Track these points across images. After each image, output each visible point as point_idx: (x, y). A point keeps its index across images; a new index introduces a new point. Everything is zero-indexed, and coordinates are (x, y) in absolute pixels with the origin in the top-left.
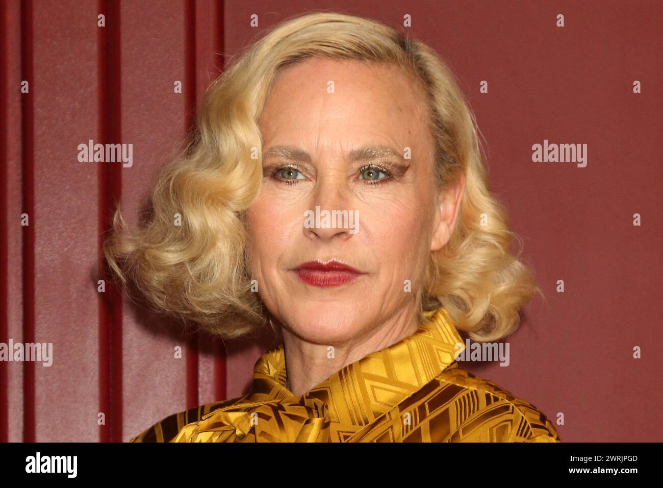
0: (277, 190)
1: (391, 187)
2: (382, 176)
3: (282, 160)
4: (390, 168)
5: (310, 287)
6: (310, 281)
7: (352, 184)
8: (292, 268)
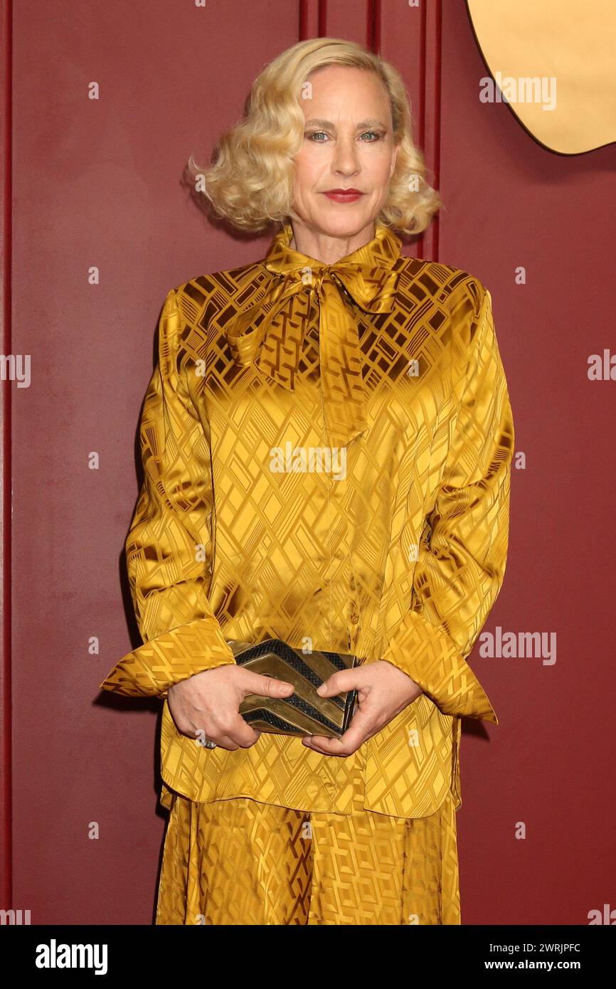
0: (313, 146)
1: (379, 143)
2: (373, 137)
3: (316, 128)
4: (378, 132)
5: (334, 202)
6: (333, 198)
7: (357, 143)
8: (324, 190)
